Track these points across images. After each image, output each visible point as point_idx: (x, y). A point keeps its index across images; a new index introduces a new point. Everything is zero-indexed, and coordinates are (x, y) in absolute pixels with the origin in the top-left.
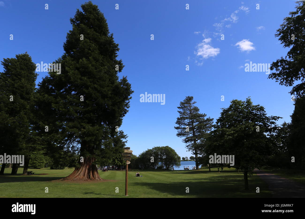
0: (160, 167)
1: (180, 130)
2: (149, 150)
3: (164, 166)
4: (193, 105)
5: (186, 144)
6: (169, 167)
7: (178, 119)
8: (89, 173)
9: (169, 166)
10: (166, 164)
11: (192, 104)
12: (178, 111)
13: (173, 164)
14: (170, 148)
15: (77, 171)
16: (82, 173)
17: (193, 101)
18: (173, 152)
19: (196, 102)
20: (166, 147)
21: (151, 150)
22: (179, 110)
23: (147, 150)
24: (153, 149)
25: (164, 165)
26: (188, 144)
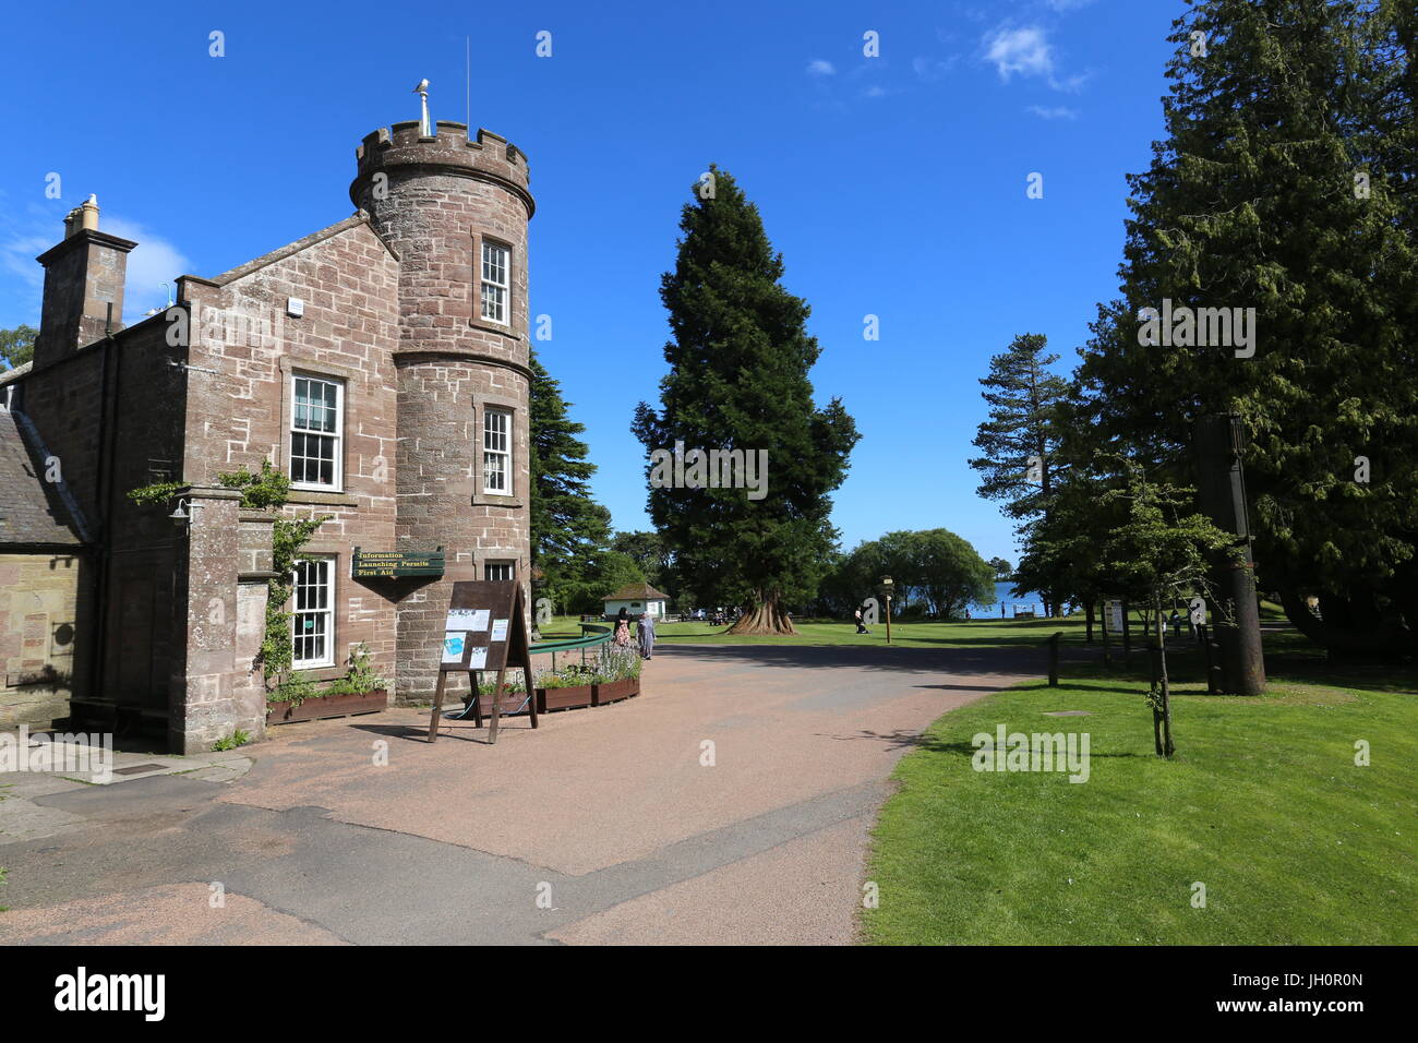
0: (913, 608)
1: (990, 472)
2: (869, 544)
3: (929, 603)
4: (1046, 368)
5: (1015, 521)
6: (948, 609)
7: (984, 427)
8: (775, 619)
9: (950, 604)
10: (937, 596)
11: (1040, 367)
12: (983, 395)
13: (963, 595)
14: (952, 535)
15: (751, 617)
16: (764, 620)
17: (1043, 354)
18: (964, 554)
19: (1058, 357)
20: (935, 532)
21: (875, 544)
22: (988, 390)
23: (859, 545)
24: (882, 540)
25: (931, 600)
26: (1025, 520)
